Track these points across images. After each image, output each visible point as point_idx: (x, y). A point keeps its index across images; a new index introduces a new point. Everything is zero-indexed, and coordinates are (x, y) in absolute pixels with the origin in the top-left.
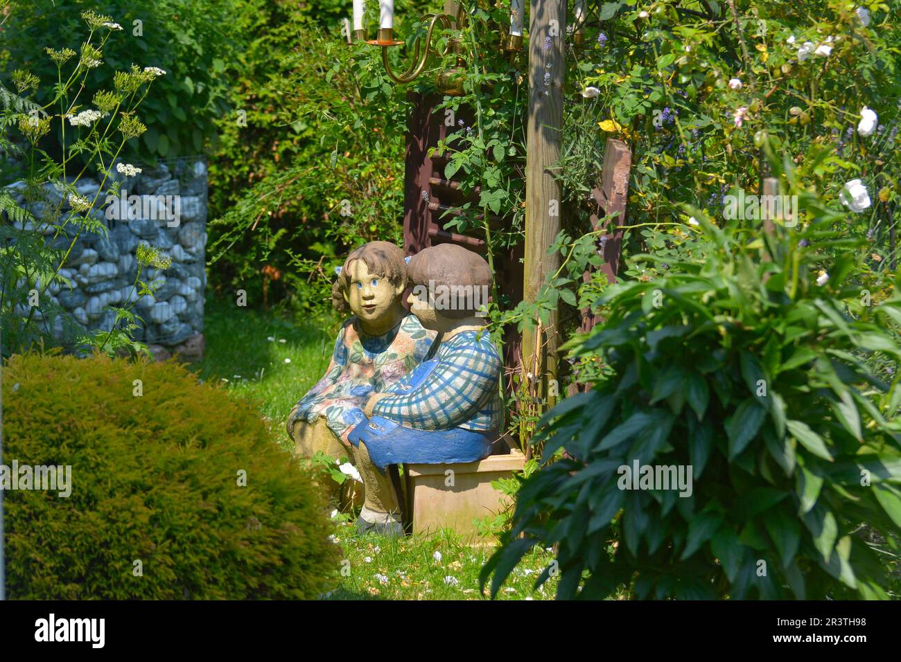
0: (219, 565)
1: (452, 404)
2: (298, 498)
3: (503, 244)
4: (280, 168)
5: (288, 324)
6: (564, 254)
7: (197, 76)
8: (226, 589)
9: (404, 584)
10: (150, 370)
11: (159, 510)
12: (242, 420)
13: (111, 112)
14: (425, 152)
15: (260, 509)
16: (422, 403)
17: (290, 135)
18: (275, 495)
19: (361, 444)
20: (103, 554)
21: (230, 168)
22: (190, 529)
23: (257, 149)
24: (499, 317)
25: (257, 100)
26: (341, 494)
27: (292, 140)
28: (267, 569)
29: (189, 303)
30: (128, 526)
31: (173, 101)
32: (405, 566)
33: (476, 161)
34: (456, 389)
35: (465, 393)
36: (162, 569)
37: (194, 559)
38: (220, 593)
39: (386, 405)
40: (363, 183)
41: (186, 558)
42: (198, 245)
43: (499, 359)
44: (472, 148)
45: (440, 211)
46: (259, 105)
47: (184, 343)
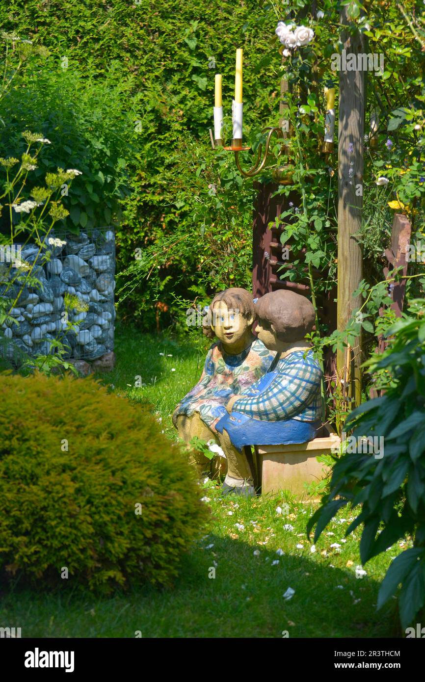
0: (124, 522)
1: (288, 403)
2: (179, 474)
3: (322, 289)
4: (167, 233)
5: (174, 344)
6: (365, 296)
7: (107, 171)
8: (130, 539)
9: (256, 531)
10: (74, 385)
11: (82, 484)
12: (139, 419)
13: (44, 202)
14: (266, 225)
15: (152, 482)
16: (267, 403)
17: (173, 210)
18: (163, 472)
19: (225, 432)
20: (43, 515)
21: (131, 234)
22: (103, 497)
23: (150, 220)
24: (319, 342)
25: (150, 185)
26: (211, 466)
27: (174, 213)
28: (158, 524)
29: (104, 330)
30: (60, 495)
31: (90, 189)
32: (256, 518)
33: (302, 231)
34: (290, 392)
35: (297, 395)
36: (84, 526)
37: (107, 518)
38: (125, 541)
39: (242, 404)
40: (224, 245)
41: (101, 517)
42: (110, 290)
43: (320, 370)
44: (299, 221)
45: (278, 266)
46: (151, 189)
47: (100, 359)
